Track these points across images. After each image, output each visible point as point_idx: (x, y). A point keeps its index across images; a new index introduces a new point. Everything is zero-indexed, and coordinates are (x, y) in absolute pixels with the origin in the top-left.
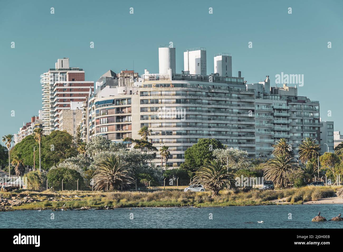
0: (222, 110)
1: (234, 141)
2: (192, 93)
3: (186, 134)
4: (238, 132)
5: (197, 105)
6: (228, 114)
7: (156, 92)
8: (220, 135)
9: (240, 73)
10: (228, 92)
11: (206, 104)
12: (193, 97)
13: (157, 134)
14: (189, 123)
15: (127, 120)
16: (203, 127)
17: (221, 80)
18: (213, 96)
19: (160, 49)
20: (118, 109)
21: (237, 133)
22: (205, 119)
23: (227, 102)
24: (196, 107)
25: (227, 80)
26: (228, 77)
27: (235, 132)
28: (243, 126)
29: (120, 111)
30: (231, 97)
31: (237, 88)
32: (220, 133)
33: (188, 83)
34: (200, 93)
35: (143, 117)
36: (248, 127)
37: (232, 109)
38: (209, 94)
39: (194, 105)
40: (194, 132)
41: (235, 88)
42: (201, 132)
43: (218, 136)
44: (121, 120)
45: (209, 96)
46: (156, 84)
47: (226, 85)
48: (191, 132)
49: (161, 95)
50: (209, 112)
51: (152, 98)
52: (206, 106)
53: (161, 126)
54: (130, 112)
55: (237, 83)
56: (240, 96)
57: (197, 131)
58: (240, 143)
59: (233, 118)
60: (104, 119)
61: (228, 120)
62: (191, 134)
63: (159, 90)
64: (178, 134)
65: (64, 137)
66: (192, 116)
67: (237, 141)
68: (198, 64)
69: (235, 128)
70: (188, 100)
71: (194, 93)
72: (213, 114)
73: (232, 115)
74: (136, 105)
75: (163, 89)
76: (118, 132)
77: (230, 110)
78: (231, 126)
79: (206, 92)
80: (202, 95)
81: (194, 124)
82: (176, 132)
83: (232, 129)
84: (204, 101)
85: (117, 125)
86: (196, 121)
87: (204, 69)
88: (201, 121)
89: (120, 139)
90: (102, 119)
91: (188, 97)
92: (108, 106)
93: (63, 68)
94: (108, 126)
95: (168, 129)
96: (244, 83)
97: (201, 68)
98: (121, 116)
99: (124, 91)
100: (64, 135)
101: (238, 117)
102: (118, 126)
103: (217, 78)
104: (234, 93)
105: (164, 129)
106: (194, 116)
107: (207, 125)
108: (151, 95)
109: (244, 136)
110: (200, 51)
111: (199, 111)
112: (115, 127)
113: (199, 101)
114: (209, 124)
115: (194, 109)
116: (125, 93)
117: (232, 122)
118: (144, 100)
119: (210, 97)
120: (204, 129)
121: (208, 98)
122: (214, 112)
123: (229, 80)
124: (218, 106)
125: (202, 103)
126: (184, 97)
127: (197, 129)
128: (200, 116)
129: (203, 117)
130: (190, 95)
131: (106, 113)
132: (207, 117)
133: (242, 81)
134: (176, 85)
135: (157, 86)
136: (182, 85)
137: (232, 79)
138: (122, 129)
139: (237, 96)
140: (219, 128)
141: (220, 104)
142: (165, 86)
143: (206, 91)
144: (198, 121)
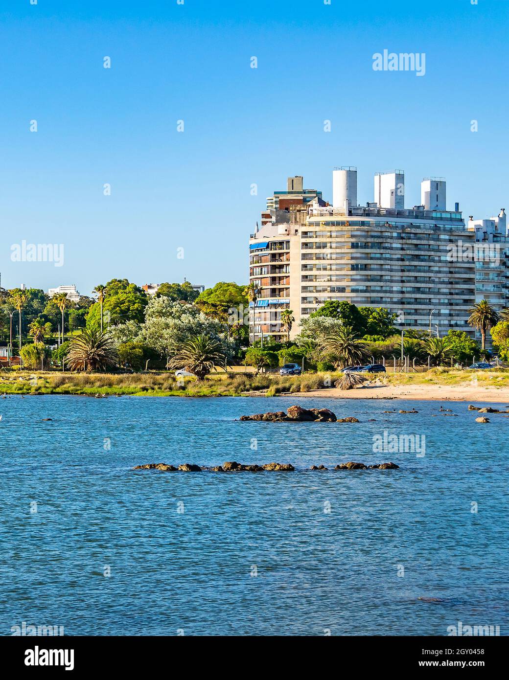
0: (421, 257)
1: (442, 301)
2: (376, 234)
3: (365, 291)
4: (448, 289)
5: (382, 251)
6: (432, 264)
7: (323, 234)
8: (419, 293)
9: (457, 204)
10: (432, 232)
11: (397, 249)
12: (376, 240)
13: (324, 290)
14: (371, 275)
15: (285, 271)
16: (392, 281)
17: (425, 215)
18: (409, 238)
19: (334, 172)
20: (274, 256)
21: (447, 291)
22: (396, 271)
23: (431, 246)
24: (382, 254)
25: (434, 215)
26: (436, 211)
27: (445, 289)
28: (457, 280)
29: (277, 258)
30: (438, 240)
31: (450, 226)
32: (418, 290)
33: (372, 220)
34: (389, 234)
35: (306, 267)
36: (466, 281)
37: (440, 257)
38: (403, 235)
39: (378, 251)
40: (378, 289)
41: (446, 226)
42: (388, 289)
43: (415, 295)
44: (277, 270)
45: (402, 238)
46: (326, 221)
47: (433, 222)
48: (372, 288)
49: (331, 236)
50: (403, 260)
51: (317, 240)
52: (397, 252)
53: (330, 280)
54: (288, 260)
55: (451, 219)
56: (452, 238)
57: (382, 287)
58: (451, 304)
59: (442, 269)
60: (257, 269)
61: (432, 271)
62: (373, 291)
63: (327, 230)
64: (353, 291)
65: (228, 293)
66: (375, 267)
67: (446, 301)
68: (392, 193)
69: (443, 283)
70: (370, 245)
71: (379, 234)
72: (407, 263)
73: (440, 264)
74: (295, 251)
75: (333, 228)
76: (273, 287)
77: (436, 258)
78: (437, 280)
79: (398, 233)
80: (392, 238)
81: (379, 277)
82: (350, 289)
83: (438, 285)
84: (394, 245)
85: (272, 277)
86: (379, 273)
87: (400, 199)
88: (388, 273)
89: (276, 296)
90: (255, 269)
91: (369, 240)
92: (261, 251)
93: (293, 191)
94: (261, 278)
95: (338, 284)
96: (461, 219)
97: (396, 199)
98: (277, 265)
99: (286, 230)
100: (228, 289)
101: (449, 267)
102: (274, 279)
103: (418, 213)
104: (443, 233)
105: (333, 284)
106: (378, 267)
107: (399, 279)
108: (316, 237)
109: (457, 294)
110: (394, 174)
111: (386, 259)
112: (269, 280)
113: (387, 245)
114: (402, 277)
115: (378, 256)
116: (287, 233)
117: (439, 275)
118: (308, 243)
119: (404, 239)
120: (393, 284)
121: (401, 241)
122: (409, 260)
123: (439, 215)
124: (415, 252)
125: (391, 248)
126: (363, 240)
127: (382, 284)
128: (389, 267)
129: (394, 267)
130: (372, 237)
131: (260, 261)
132: (399, 268)
133: (458, 217)
134: (351, 224)
135: (327, 224)
136: (363, 223)
137: (443, 214)
138: (279, 283)
139: (447, 237)
140: (417, 282)
141: (420, 249)
142: (338, 224)
143: (398, 231)
144: (383, 273)
